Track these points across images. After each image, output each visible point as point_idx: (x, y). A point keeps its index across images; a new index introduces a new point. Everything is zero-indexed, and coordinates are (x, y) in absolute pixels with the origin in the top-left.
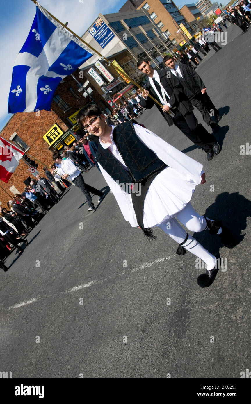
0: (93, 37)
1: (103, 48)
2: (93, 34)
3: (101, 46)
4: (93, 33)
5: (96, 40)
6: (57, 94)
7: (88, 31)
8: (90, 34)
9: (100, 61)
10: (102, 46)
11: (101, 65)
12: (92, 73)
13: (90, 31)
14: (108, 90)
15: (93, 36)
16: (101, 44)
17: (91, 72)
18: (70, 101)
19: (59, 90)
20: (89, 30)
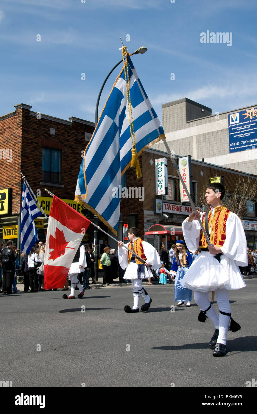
0: (227, 127)
1: (231, 151)
2: (231, 123)
3: (230, 147)
4: (233, 121)
5: (230, 134)
6: (59, 150)
7: (228, 114)
8: (228, 119)
9: (190, 160)
10: (231, 149)
11: (187, 167)
12: (159, 166)
13: (231, 116)
14: (164, 210)
15: (230, 126)
16: (232, 144)
17: (160, 163)
18: (72, 175)
19: (70, 147)
20: (230, 113)
